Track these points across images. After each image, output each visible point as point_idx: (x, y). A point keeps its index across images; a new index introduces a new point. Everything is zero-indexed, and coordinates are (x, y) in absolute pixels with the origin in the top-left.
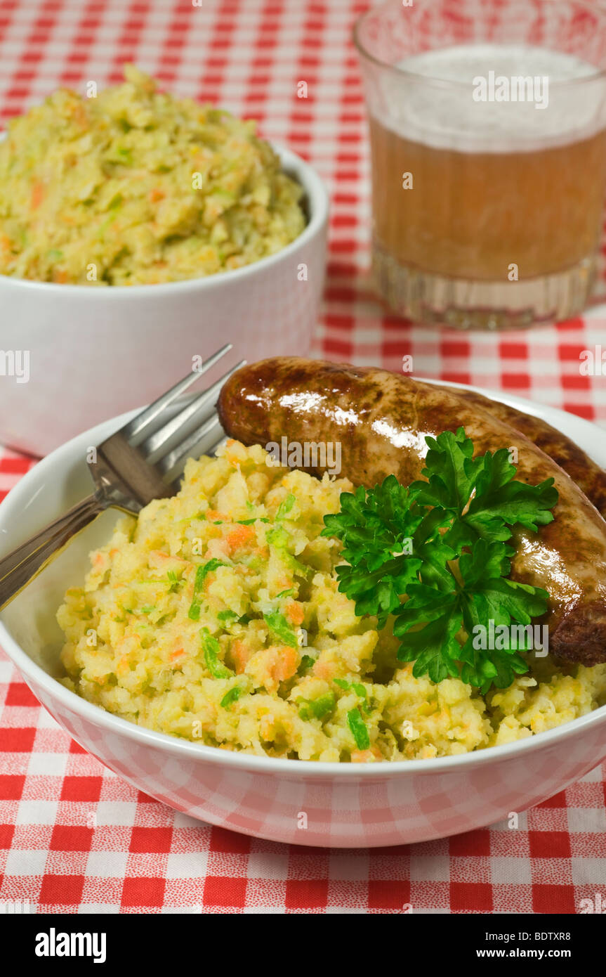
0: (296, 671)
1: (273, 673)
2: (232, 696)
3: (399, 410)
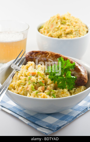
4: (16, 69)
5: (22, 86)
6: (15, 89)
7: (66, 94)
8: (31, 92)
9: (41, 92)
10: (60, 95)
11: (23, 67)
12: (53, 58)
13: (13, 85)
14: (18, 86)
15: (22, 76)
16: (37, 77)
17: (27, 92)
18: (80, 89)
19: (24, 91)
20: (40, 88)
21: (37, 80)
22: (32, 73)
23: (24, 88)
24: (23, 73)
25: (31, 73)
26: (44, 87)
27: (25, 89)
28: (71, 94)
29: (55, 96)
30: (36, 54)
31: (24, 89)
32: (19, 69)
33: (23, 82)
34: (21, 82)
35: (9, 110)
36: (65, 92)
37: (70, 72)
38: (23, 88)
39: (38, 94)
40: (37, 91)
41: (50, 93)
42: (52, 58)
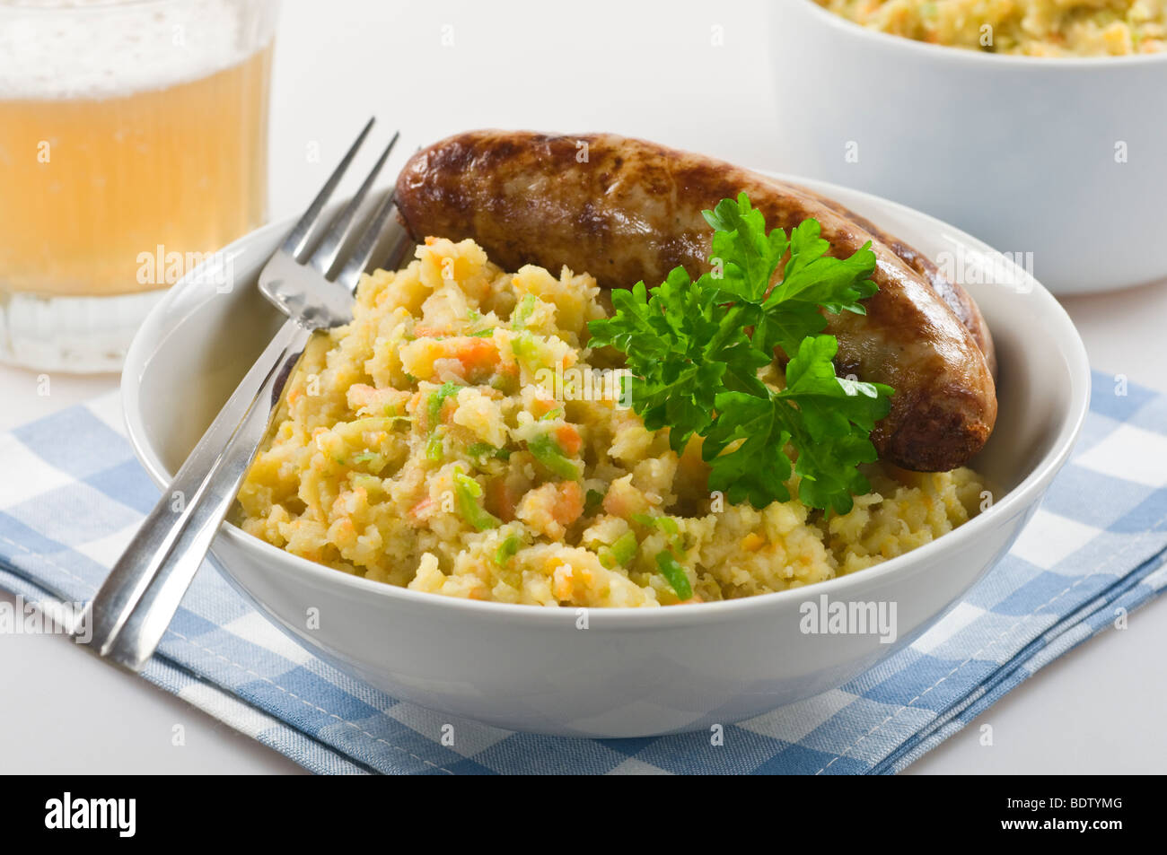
0: (582, 510)
1: (557, 514)
2: (510, 549)
3: (649, 178)
4: (309, 314)
5: (362, 485)
6: (296, 509)
7: (794, 550)
8: (458, 542)
9: (545, 538)
10: (736, 560)
11: (378, 291)
12: (661, 206)
13: (284, 473)
14: (327, 476)
15: (369, 381)
16: (510, 387)
17: (414, 544)
18: (927, 500)
19: (384, 533)
20: (537, 505)
21: (511, 419)
22: (461, 357)
23: (385, 497)
24: (371, 356)
25: (448, 357)
26: (575, 491)
27: (393, 514)
28: (838, 550)
29: (688, 571)
30: (502, 168)
31: (383, 507)
32: (337, 310)
33: (374, 437)
34: (358, 445)
35: (251, 705)
36: (782, 538)
37: (829, 344)
38: (379, 497)
39: (525, 555)
40: (508, 529)
41: (638, 552)
42: (648, 203)
